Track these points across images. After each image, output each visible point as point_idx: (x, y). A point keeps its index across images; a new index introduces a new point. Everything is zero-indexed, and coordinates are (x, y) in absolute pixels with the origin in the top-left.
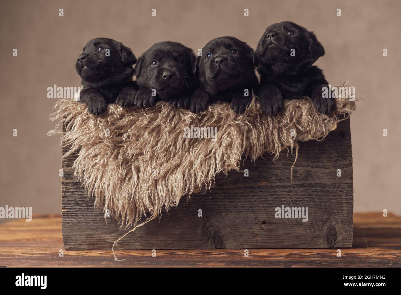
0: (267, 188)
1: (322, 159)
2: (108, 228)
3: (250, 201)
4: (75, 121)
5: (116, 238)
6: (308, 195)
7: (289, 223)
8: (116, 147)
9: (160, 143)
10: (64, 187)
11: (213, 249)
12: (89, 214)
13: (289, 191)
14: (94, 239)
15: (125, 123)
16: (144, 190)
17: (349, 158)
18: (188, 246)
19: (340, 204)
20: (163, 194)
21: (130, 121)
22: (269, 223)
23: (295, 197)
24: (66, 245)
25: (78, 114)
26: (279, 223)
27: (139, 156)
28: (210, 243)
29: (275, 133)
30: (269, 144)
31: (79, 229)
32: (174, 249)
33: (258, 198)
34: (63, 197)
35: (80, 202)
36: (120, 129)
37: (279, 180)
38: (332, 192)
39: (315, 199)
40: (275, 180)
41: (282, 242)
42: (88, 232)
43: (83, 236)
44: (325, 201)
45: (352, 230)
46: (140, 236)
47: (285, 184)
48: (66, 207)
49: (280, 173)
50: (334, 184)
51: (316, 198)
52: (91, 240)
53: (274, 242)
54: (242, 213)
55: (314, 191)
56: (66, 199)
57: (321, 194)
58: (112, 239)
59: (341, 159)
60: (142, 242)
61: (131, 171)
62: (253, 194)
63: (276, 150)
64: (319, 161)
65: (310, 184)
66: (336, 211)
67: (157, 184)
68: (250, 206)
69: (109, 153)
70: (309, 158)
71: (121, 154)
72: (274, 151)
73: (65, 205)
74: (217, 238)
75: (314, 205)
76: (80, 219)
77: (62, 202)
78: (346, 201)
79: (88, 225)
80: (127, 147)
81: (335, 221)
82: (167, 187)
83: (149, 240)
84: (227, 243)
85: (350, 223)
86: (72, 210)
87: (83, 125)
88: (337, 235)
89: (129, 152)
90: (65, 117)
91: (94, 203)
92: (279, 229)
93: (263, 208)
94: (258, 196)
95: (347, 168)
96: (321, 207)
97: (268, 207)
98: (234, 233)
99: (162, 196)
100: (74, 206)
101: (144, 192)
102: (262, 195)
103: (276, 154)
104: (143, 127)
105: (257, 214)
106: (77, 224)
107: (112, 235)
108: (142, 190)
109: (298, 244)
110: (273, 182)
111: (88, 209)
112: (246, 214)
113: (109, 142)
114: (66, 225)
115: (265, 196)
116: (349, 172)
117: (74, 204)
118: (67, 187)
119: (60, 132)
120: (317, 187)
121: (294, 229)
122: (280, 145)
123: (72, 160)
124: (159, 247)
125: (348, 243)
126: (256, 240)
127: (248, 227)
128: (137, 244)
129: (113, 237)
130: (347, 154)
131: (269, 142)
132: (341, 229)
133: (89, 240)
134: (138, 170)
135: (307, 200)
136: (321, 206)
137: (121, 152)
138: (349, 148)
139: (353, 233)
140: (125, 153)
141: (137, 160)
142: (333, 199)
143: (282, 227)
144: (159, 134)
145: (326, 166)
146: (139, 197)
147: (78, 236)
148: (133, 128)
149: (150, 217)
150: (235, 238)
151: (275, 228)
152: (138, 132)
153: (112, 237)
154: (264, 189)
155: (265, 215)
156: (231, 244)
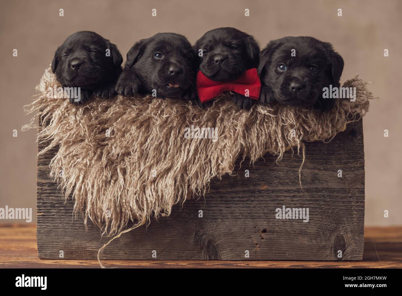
0: (268, 192)
1: (330, 161)
2: (88, 234)
3: (249, 207)
4: (53, 115)
5: (97, 246)
6: (315, 200)
7: (293, 232)
8: (99, 146)
9: (150, 139)
10: (40, 187)
11: (206, 260)
12: (68, 219)
13: (293, 196)
14: (73, 247)
15: (110, 115)
16: (131, 194)
17: (361, 160)
18: (179, 256)
19: (350, 211)
20: (152, 199)
21: (115, 114)
22: (270, 232)
23: (300, 203)
24: (41, 253)
25: (56, 107)
26: (281, 232)
27: (125, 156)
28: (203, 254)
29: (278, 131)
30: (271, 143)
31: (56, 235)
32: (163, 259)
33: (258, 203)
34: (38, 199)
35: (57, 205)
36: (104, 123)
37: (281, 184)
38: (342, 198)
39: (321, 205)
40: (277, 184)
41: (284, 253)
42: (66, 239)
43: (60, 244)
44: (333, 207)
45: (363, 241)
46: (125, 244)
47: (289, 188)
48: (42, 211)
49: (283, 175)
50: (343, 189)
51: (323, 205)
52: (69, 248)
53: (275, 253)
54: (240, 220)
55: (320, 197)
56: (42, 201)
57: (329, 200)
58: (93, 247)
59: (351, 161)
60: (126, 251)
61: (116, 172)
62: (253, 199)
63: (280, 150)
64: (327, 163)
65: (317, 188)
66: (345, 219)
67: (146, 188)
68: (249, 212)
69: (91, 153)
70: (316, 159)
71: (105, 155)
72: (276, 152)
73: (41, 208)
74: (211, 247)
75: (320, 212)
76: (57, 225)
77: (37, 205)
78: (356, 209)
79: (66, 231)
80: (112, 145)
81: (344, 231)
82: (157, 192)
83: (135, 249)
84: (222, 254)
85: (360, 233)
86: (49, 214)
87: (62, 120)
88: (346, 246)
89: (114, 151)
90: (42, 110)
91: (74, 206)
92: (281, 239)
93: (263, 215)
94: (258, 201)
95: (359, 171)
96: (329, 215)
97: (269, 214)
98: (230, 243)
99: (151, 202)
100: (51, 209)
101: (130, 196)
102: (262, 201)
103: (279, 155)
104: (130, 120)
105: (256, 221)
106: (53, 230)
107: (93, 243)
108: (129, 194)
109: (302, 255)
110: (275, 185)
111: (66, 213)
112: (244, 221)
113: (91, 140)
114: (41, 230)
115: (265, 201)
116: (360, 176)
117: (51, 207)
118: (42, 187)
119: (36, 127)
120: (325, 192)
121: (297, 238)
122: (284, 145)
123: (49, 157)
124: (146, 257)
125: (358, 256)
126: (255, 250)
127: (246, 236)
128: (121, 253)
129: (95, 246)
130: (358, 155)
131: (271, 141)
132: (351, 239)
133: (67, 247)
134: (124, 172)
135: (312, 206)
136: (328, 213)
137: (105, 152)
138: (361, 149)
139: (363, 244)
140: (109, 153)
141: (123, 161)
142: (342, 206)
143: (284, 236)
144: (149, 129)
145: (334, 169)
146: (126, 200)
147: (54, 243)
148: (119, 121)
149: (138, 222)
150: (231, 249)
151: (276, 237)
152: (124, 127)
153: (93, 245)
154: (265, 193)
155: (266, 222)
156: (228, 254)
